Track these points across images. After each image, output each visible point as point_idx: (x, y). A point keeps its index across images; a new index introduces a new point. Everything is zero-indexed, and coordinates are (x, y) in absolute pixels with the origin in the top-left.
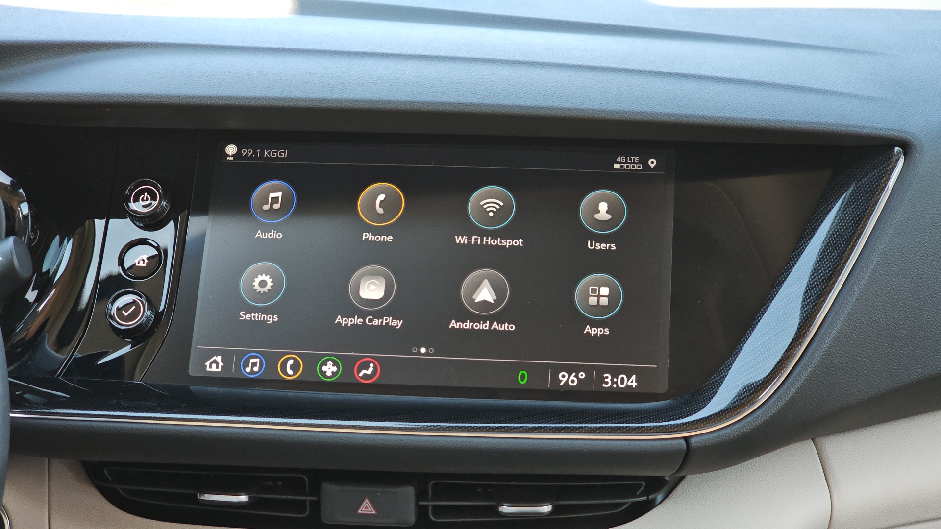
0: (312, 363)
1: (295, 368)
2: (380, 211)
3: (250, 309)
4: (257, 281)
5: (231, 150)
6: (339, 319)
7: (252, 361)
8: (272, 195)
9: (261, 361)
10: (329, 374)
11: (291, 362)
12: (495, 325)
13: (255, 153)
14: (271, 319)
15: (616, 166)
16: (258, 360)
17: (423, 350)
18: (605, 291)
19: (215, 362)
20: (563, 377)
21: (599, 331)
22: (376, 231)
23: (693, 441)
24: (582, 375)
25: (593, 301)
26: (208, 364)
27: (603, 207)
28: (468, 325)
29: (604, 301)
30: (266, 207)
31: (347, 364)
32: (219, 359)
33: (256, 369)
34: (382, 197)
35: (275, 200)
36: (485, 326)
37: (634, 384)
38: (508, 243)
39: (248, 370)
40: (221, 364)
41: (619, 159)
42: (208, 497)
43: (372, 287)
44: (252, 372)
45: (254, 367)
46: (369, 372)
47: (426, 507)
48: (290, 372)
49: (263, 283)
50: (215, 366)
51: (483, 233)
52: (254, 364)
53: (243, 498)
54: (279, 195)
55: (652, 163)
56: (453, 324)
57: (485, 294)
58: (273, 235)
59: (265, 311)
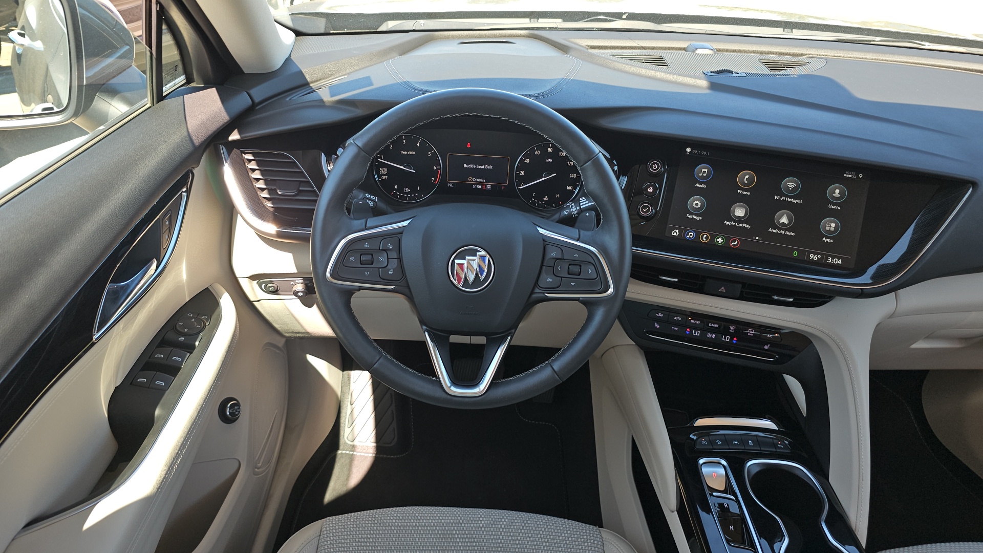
0: (713, 237)
1: (707, 238)
2: (746, 182)
3: (691, 214)
4: (695, 203)
5: (689, 150)
6: (726, 222)
7: (690, 233)
8: (703, 170)
9: (694, 234)
10: (720, 242)
11: (705, 236)
12: (787, 233)
13: (698, 152)
14: (699, 218)
15: (845, 175)
16: (692, 233)
17: (757, 238)
18: (833, 225)
19: (675, 232)
20: (812, 256)
21: (829, 240)
22: (744, 190)
24: (819, 256)
25: (828, 228)
26: (673, 232)
27: (837, 191)
28: (776, 231)
29: (832, 229)
30: (701, 175)
31: (727, 240)
32: (677, 231)
33: (691, 237)
34: (747, 177)
35: (704, 172)
36: (783, 232)
37: (840, 263)
38: (796, 201)
39: (688, 236)
40: (678, 233)
41: (847, 172)
42: (664, 278)
43: (740, 211)
44: (690, 238)
46: (735, 243)
47: (744, 292)
48: (705, 239)
49: (697, 204)
50: (675, 233)
51: (786, 196)
52: (691, 235)
53: (676, 280)
54: (706, 170)
55: (861, 176)
56: (770, 230)
57: (784, 220)
58: (702, 186)
59: (697, 215)
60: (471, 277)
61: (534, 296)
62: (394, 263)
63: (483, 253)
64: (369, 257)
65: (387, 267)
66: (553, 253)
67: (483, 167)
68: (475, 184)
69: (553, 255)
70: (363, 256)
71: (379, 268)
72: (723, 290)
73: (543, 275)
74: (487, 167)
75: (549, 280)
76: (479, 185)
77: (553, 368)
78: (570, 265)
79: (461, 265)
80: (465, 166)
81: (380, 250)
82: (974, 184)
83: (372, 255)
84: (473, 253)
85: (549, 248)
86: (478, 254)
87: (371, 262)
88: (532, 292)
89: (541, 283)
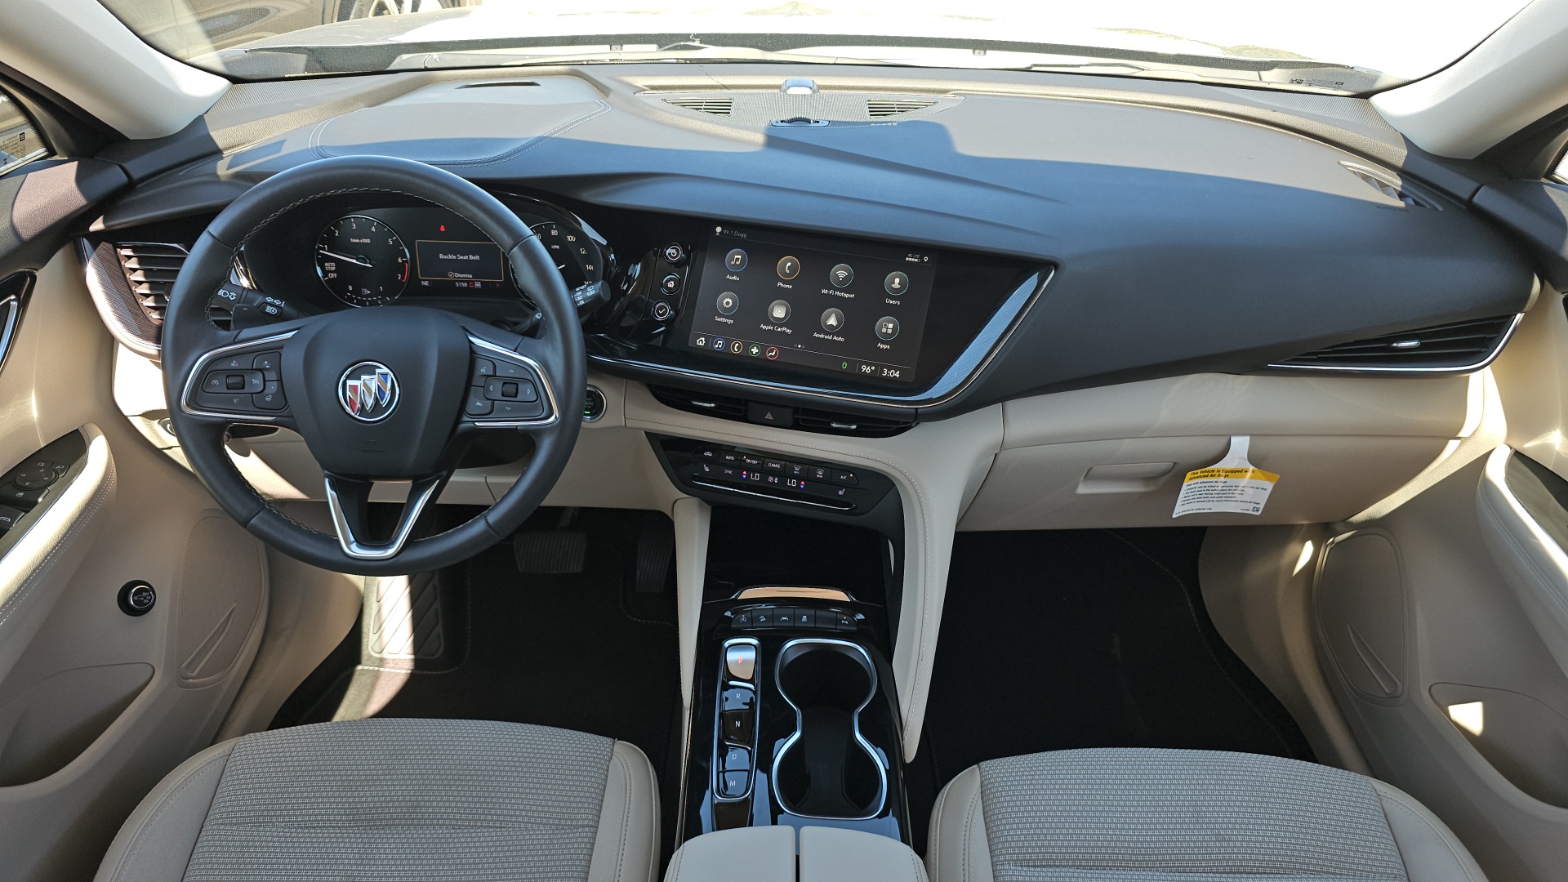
0: (747, 347)
1: (739, 348)
2: (788, 272)
3: (721, 316)
4: (725, 301)
5: (719, 229)
6: (762, 326)
7: (719, 342)
8: (736, 256)
9: (723, 343)
10: (754, 353)
11: (737, 345)
12: (835, 338)
13: (730, 233)
14: (730, 322)
15: (907, 259)
16: (721, 342)
17: (799, 346)
18: (891, 326)
20: (864, 368)
21: (885, 347)
22: (785, 282)
23: (919, 411)
24: (873, 368)
25: (884, 330)
26: (698, 341)
27: (897, 280)
28: (822, 336)
29: (890, 331)
30: (733, 263)
31: (763, 349)
32: (703, 339)
33: (721, 346)
34: (789, 264)
35: (738, 259)
36: (830, 337)
37: (898, 376)
38: (846, 296)
39: (716, 346)
40: (704, 342)
41: (909, 255)
42: (696, 403)
43: (779, 311)
44: (718, 348)
45: (719, 345)
46: (773, 354)
47: (798, 418)
48: (736, 350)
49: (728, 303)
50: (701, 342)
51: (836, 289)
52: (720, 344)
53: (713, 405)
54: (740, 257)
55: (926, 259)
56: (815, 335)
57: (832, 321)
58: (735, 278)
59: (727, 317)
60: (370, 402)
61: (463, 426)
62: (273, 387)
63: (385, 370)
64: (238, 380)
65: (265, 392)
66: (484, 369)
67: (466, 257)
68: (458, 281)
69: (483, 371)
70: (230, 378)
71: (252, 394)
72: (769, 416)
73: (472, 398)
74: (471, 257)
75: (479, 404)
76: (464, 282)
77: (487, 522)
78: (504, 383)
79: (354, 388)
80: (441, 256)
81: (252, 369)
82: (1055, 265)
83: (243, 376)
84: (371, 371)
85: (479, 362)
86: (378, 371)
87: (240, 386)
88: (458, 421)
89: (470, 409)
